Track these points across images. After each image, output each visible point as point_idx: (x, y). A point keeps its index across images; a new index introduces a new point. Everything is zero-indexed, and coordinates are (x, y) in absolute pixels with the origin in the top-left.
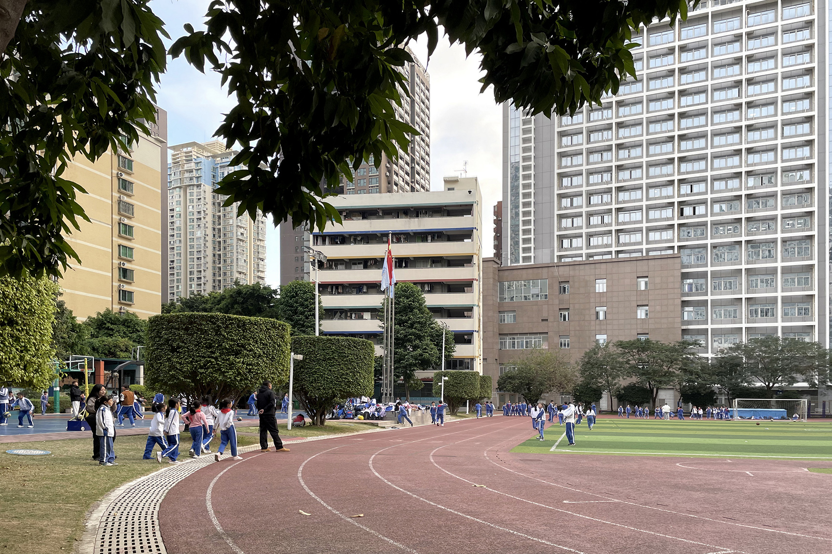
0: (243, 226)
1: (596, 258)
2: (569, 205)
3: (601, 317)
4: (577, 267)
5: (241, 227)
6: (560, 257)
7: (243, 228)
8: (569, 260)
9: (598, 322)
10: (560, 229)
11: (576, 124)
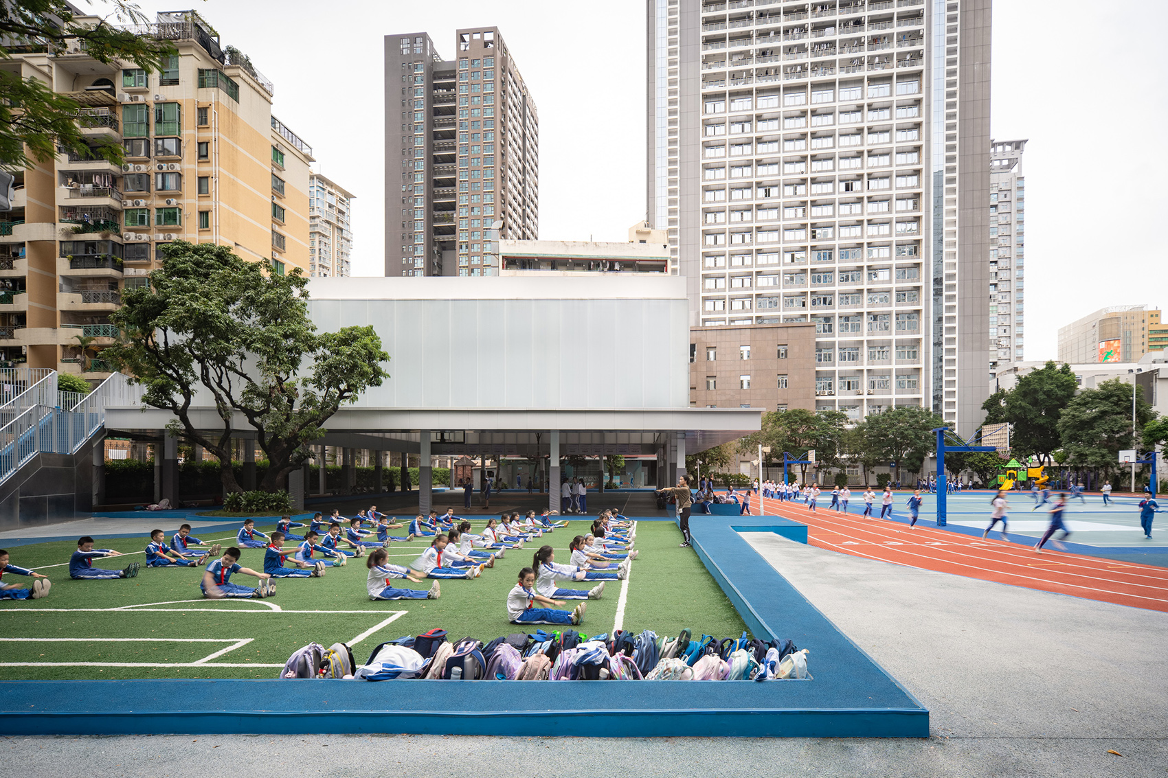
0: (326, 265)
1: (738, 323)
2: (713, 265)
3: (745, 386)
4: (724, 332)
5: (323, 267)
6: (705, 321)
7: (326, 268)
8: (713, 324)
9: (742, 390)
10: (704, 290)
11: (719, 180)
